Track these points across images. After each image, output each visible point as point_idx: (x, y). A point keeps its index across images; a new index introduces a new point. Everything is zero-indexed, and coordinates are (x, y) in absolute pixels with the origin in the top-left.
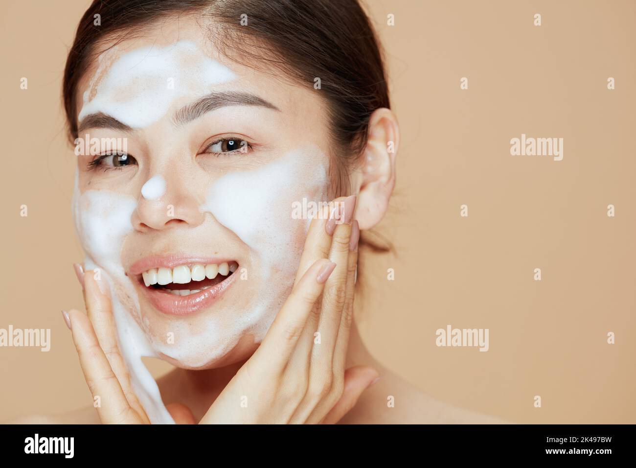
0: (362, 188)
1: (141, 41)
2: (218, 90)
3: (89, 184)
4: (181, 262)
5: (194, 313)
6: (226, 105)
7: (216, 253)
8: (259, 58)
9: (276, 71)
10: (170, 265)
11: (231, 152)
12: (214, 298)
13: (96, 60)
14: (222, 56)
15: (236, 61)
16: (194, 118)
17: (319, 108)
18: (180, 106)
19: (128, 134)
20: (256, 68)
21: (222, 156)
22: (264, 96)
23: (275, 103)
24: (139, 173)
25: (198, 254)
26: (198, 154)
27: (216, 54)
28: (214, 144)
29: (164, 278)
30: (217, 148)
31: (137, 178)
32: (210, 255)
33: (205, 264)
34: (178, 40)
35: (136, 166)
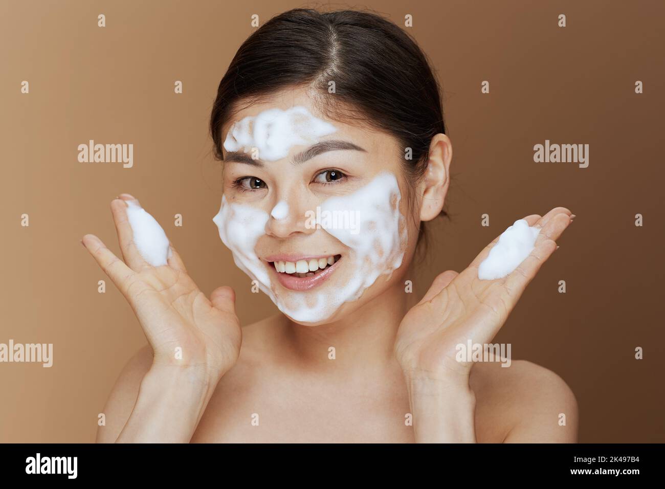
0: (426, 191)
1: (267, 105)
2: (323, 140)
3: (234, 198)
4: (302, 258)
5: (309, 289)
6: (329, 150)
7: (325, 252)
8: (352, 117)
9: (363, 124)
10: (294, 260)
11: (333, 182)
12: (323, 279)
13: (235, 115)
14: (326, 118)
15: (335, 120)
16: (307, 160)
17: (394, 145)
18: (297, 152)
19: (261, 169)
20: (349, 123)
21: (327, 185)
22: (355, 143)
23: (363, 147)
24: (269, 195)
25: (313, 253)
26: (310, 183)
27: (321, 115)
28: (321, 173)
29: (290, 268)
30: (323, 178)
31: (268, 198)
32: (320, 253)
33: (318, 259)
34: (294, 106)
35: (266, 190)
